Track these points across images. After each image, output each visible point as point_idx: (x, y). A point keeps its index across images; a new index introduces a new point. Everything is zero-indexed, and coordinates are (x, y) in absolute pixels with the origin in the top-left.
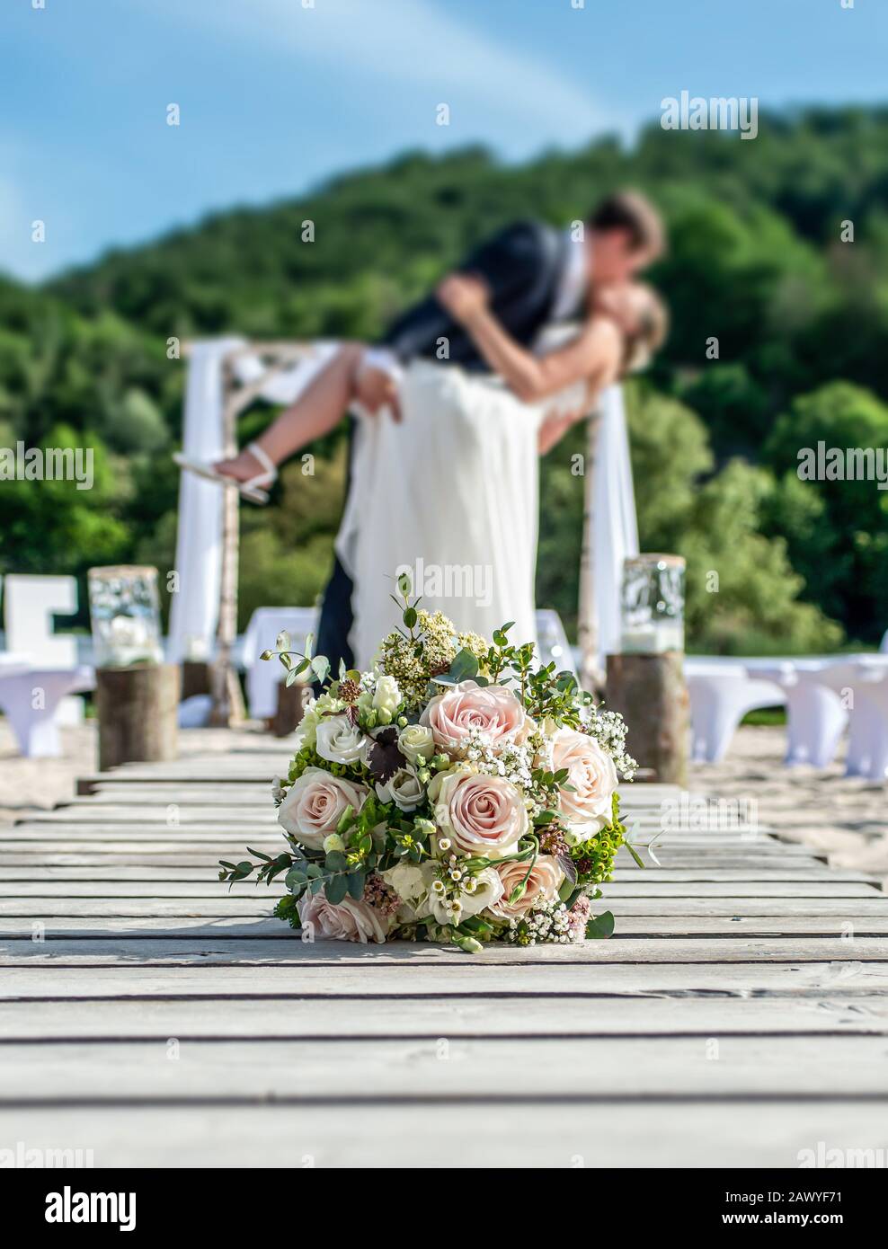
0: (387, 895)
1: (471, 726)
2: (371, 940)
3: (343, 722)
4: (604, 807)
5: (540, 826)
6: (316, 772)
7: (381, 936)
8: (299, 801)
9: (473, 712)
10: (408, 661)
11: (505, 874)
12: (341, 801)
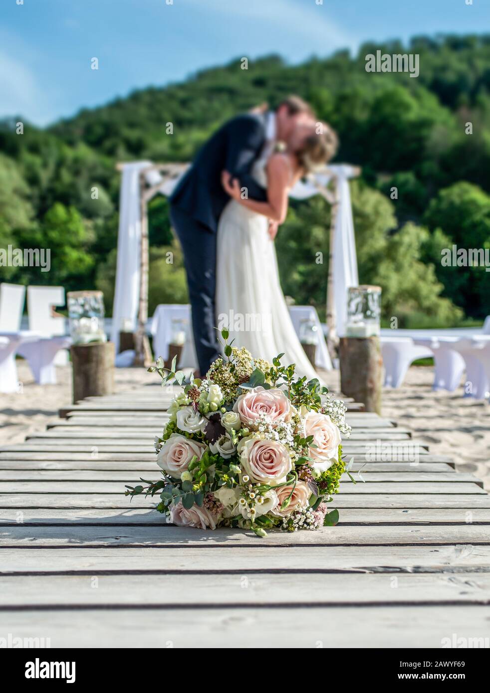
0: (216, 504)
1: (261, 412)
2: (208, 527)
3: (190, 410)
4: (334, 454)
5: (298, 466)
6: (178, 436)
7: (214, 526)
8: (168, 453)
9: (262, 404)
10: (226, 375)
11: (279, 492)
12: (191, 453)
